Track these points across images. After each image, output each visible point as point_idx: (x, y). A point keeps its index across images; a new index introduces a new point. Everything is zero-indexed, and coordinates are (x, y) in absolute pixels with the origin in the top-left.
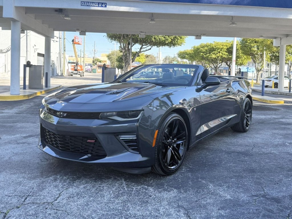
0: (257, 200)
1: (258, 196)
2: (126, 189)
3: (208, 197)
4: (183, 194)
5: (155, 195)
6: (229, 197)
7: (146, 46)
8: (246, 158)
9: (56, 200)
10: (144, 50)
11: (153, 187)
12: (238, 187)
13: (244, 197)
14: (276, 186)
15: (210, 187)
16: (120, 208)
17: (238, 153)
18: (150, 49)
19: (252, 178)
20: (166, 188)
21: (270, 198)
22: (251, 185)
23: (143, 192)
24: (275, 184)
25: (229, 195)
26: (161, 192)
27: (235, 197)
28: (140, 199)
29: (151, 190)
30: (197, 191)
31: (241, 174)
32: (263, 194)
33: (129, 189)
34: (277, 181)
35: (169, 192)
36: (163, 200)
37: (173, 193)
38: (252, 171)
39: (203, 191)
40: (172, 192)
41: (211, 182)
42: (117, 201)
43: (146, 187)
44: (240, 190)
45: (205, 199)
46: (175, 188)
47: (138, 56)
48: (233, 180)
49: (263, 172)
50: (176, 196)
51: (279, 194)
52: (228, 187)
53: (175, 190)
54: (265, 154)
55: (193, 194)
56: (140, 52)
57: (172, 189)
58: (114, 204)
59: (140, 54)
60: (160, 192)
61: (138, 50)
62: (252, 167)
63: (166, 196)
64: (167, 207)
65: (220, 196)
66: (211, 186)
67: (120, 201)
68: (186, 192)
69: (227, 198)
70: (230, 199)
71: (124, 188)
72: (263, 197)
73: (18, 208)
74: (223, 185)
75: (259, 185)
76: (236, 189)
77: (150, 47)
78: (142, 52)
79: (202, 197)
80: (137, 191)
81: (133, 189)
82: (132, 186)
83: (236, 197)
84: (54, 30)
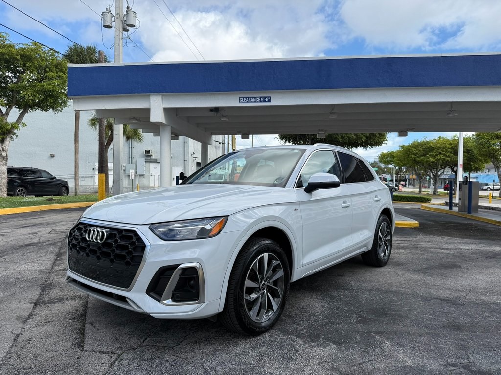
0: (453, 372)
1: (457, 366)
2: (268, 339)
3: (378, 360)
4: (343, 352)
5: (303, 350)
6: (410, 363)
8: (453, 308)
11: (303, 338)
12: (428, 351)
13: (434, 365)
14: (491, 354)
15: (386, 346)
16: (253, 362)
17: (441, 300)
19: (453, 338)
20: (322, 342)
21: (475, 371)
22: (449, 349)
23: (288, 345)
24: (489, 351)
25: (412, 360)
26: (312, 347)
27: (419, 364)
28: (282, 353)
29: (301, 343)
30: (364, 351)
31: (438, 331)
32: (465, 364)
33: (271, 339)
34: (494, 347)
35: (324, 347)
36: (314, 357)
37: (330, 350)
38: (456, 327)
39: (374, 350)
40: (329, 348)
41: (388, 339)
42: (252, 353)
43: (295, 338)
44: (431, 355)
45: (374, 362)
46: (334, 343)
48: (422, 338)
49: (474, 332)
50: (332, 355)
51: (493, 366)
52: (413, 348)
53: (333, 346)
54: (485, 304)
55: (358, 354)
57: (330, 344)
58: (247, 357)
62: (459, 323)
63: (319, 354)
64: (316, 368)
65: (397, 361)
66: (387, 345)
67: (257, 354)
68: (348, 349)
69: (408, 364)
70: (411, 367)
71: (266, 337)
72: (464, 367)
73: (134, 349)
74: (406, 345)
75: (463, 350)
76: (424, 352)
79: (370, 359)
80: (281, 343)
81: (276, 339)
82: (276, 335)
83: (422, 364)
84: (212, 134)
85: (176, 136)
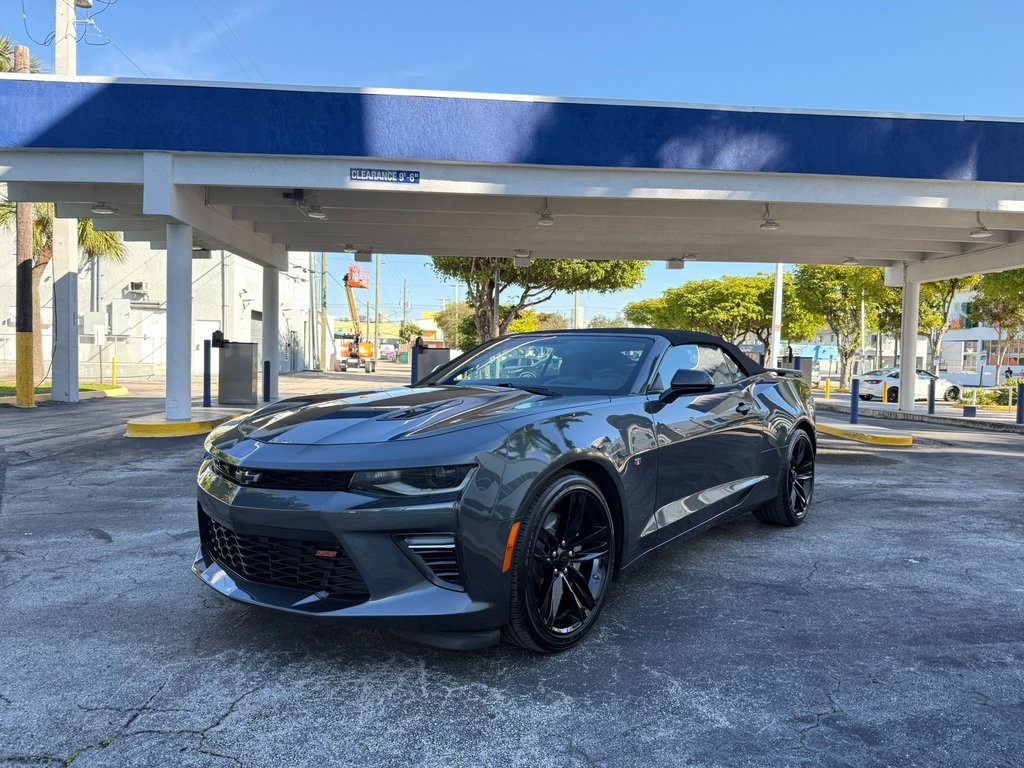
0: (806, 734)
1: (812, 721)
2: (425, 694)
3: (662, 722)
4: (589, 711)
5: (504, 713)
6: (723, 722)
7: (537, 291)
8: (789, 603)
9: (218, 724)
10: (533, 299)
11: (503, 687)
12: (755, 693)
13: (769, 723)
14: (870, 690)
15: (672, 691)
18: (549, 298)
19: (799, 663)
20: (543, 691)
21: (847, 729)
22: (794, 687)
23: (471, 703)
24: (867, 684)
25: (727, 715)
26: (524, 705)
27: (741, 723)
28: (460, 724)
29: (498, 697)
30: (631, 704)
31: (769, 651)
32: (827, 716)
33: (434, 694)
34: (873, 675)
35: (549, 702)
36: (528, 727)
37: (561, 708)
38: (803, 642)
39: (650, 702)
40: (557, 703)
41: (675, 675)
42: (391, 730)
43: (485, 687)
44: (761, 701)
45: (653, 728)
46: (570, 691)
47: (517, 317)
48: (741, 668)
49: (834, 647)
50: (566, 718)
51: (878, 714)
52: (726, 691)
53: (568, 699)
55: (620, 713)
56: (522, 306)
57: (559, 695)
58: (381, 739)
59: (520, 312)
60: (522, 704)
61: (517, 302)
63: (537, 718)
65: (698, 720)
66: (675, 688)
67: (402, 730)
68: (597, 704)
69: (720, 726)
70: (726, 730)
71: (421, 691)
72: (826, 723)
73: (103, 745)
74: (713, 685)
75: (819, 686)
76: (749, 696)
77: (547, 293)
78: (526, 306)
79: (645, 721)
80: (456, 699)
81: (445, 692)
82: (444, 684)
83: (746, 723)
84: (288, 248)
85: (203, 250)
